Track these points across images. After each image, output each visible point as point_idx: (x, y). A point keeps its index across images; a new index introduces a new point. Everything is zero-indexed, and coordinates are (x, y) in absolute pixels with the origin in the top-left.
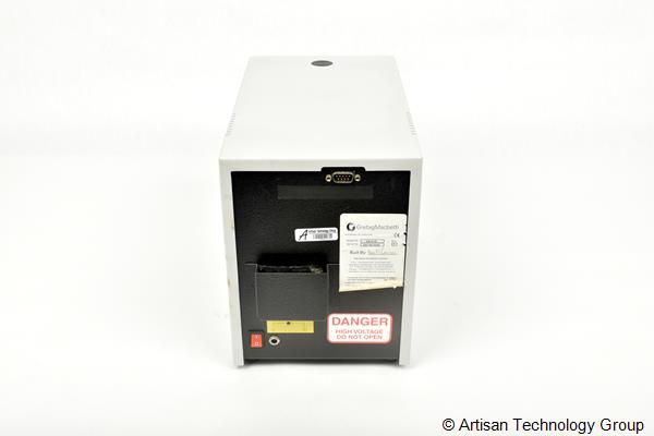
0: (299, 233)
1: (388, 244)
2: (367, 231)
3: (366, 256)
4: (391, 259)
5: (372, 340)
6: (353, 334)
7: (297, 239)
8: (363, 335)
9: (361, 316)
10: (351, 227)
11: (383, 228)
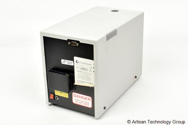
0: (62, 61)
1: (89, 70)
2: (82, 64)
3: (82, 73)
4: (90, 76)
5: (86, 106)
6: (80, 102)
7: (62, 63)
8: (83, 103)
9: (82, 95)
10: (77, 62)
11: (87, 64)
